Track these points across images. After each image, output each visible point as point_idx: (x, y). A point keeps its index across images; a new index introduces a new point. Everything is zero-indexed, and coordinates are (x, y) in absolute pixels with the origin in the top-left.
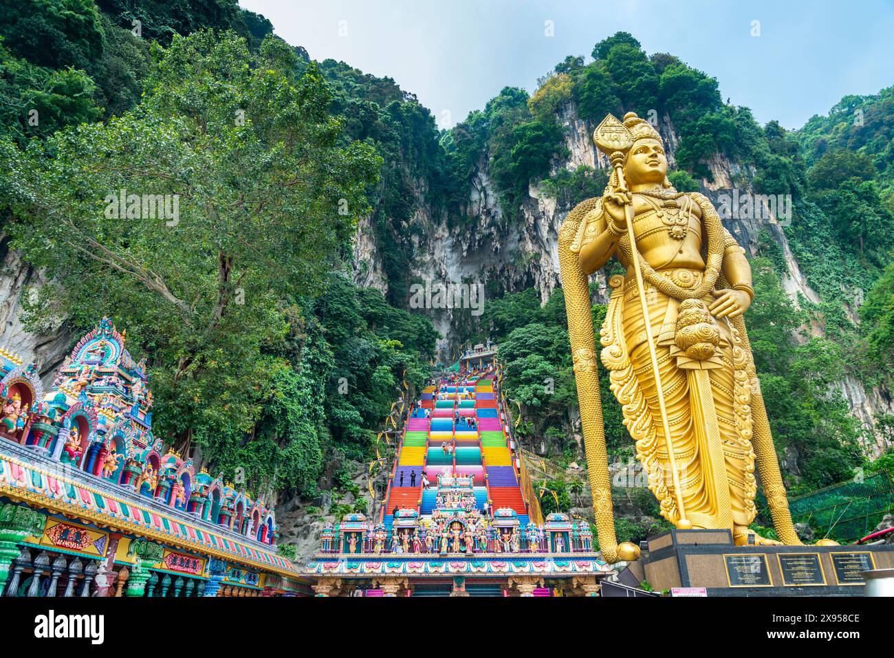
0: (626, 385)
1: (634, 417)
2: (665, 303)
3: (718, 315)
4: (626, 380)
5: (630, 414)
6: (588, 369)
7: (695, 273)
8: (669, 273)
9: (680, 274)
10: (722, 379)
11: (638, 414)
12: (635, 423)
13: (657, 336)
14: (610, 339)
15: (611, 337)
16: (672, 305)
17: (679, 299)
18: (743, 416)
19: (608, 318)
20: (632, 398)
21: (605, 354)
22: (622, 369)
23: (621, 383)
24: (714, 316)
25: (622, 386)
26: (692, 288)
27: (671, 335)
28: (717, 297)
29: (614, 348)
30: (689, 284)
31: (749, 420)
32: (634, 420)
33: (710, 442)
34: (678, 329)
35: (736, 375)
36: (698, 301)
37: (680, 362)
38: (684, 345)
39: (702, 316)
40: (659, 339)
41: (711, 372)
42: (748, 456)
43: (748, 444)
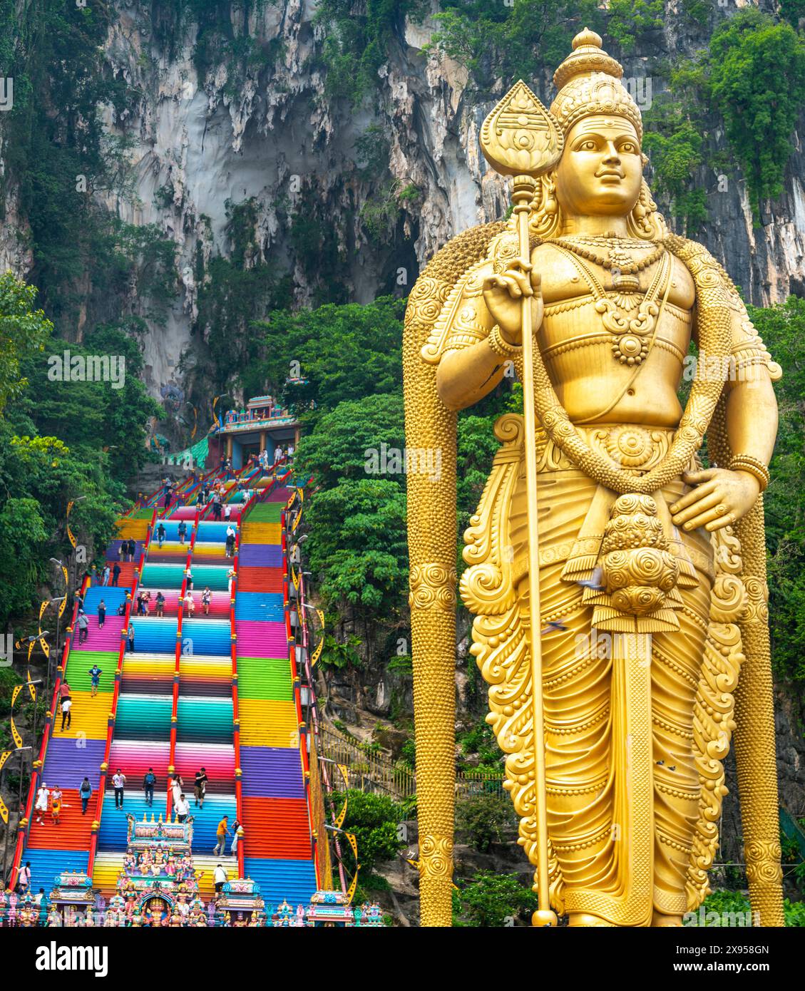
0: (502, 646)
1: (508, 709)
2: (588, 496)
3: (687, 525)
4: (502, 636)
5: (502, 703)
6: (435, 606)
7: (656, 435)
8: (603, 433)
9: (626, 437)
10: (679, 652)
11: (517, 703)
12: (510, 721)
13: (564, 561)
14: (483, 550)
15: (484, 548)
16: (600, 499)
17: (615, 491)
18: (717, 715)
19: (484, 507)
20: (509, 672)
21: (468, 579)
22: (498, 614)
23: (493, 640)
24: (680, 527)
25: (494, 647)
26: (645, 467)
27: (589, 560)
28: (693, 485)
29: (487, 570)
30: (638, 459)
31: (728, 722)
32: (509, 715)
33: (630, 770)
34: (603, 552)
35: (715, 631)
36: (645, 500)
37: (598, 616)
38: (608, 587)
39: (649, 533)
40: (566, 568)
41: (657, 637)
42: (711, 789)
43: (716, 766)
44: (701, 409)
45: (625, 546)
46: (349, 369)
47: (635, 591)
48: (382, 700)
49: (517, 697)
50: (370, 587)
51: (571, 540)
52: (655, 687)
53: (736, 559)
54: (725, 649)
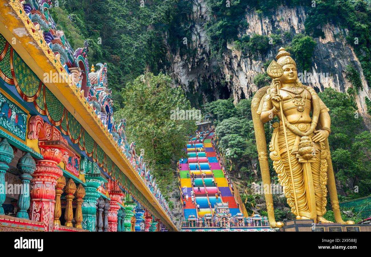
0: (279, 166)
1: (282, 178)
2: (295, 137)
3: (315, 141)
4: (279, 164)
5: (281, 177)
6: (264, 159)
7: (307, 125)
8: (296, 125)
9: (301, 126)
10: (316, 165)
11: (284, 177)
12: (283, 181)
13: (292, 150)
14: (273, 149)
15: (273, 148)
16: (297, 138)
17: (301, 136)
18: (324, 177)
19: (272, 140)
20: (281, 171)
21: (271, 154)
22: (278, 160)
23: (277, 165)
24: (314, 142)
25: (278, 167)
26: (306, 131)
27: (297, 149)
28: (316, 134)
29: (275, 152)
30: (304, 130)
31: (326, 178)
32: (282, 179)
33: (310, 189)
34: (299, 148)
35: (322, 161)
36: (307, 137)
37: (300, 160)
38: (301, 154)
39: (309, 144)
40: (292, 151)
41: (311, 163)
42: (324, 191)
43: (325, 187)
44: (315, 119)
45: (305, 146)
46: (224, 113)
47: (307, 155)
48: (239, 176)
49: (283, 176)
50: (235, 155)
51: (292, 146)
52: (312, 173)
53: (324, 147)
54: (324, 164)
